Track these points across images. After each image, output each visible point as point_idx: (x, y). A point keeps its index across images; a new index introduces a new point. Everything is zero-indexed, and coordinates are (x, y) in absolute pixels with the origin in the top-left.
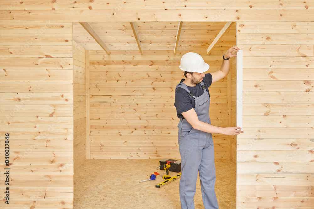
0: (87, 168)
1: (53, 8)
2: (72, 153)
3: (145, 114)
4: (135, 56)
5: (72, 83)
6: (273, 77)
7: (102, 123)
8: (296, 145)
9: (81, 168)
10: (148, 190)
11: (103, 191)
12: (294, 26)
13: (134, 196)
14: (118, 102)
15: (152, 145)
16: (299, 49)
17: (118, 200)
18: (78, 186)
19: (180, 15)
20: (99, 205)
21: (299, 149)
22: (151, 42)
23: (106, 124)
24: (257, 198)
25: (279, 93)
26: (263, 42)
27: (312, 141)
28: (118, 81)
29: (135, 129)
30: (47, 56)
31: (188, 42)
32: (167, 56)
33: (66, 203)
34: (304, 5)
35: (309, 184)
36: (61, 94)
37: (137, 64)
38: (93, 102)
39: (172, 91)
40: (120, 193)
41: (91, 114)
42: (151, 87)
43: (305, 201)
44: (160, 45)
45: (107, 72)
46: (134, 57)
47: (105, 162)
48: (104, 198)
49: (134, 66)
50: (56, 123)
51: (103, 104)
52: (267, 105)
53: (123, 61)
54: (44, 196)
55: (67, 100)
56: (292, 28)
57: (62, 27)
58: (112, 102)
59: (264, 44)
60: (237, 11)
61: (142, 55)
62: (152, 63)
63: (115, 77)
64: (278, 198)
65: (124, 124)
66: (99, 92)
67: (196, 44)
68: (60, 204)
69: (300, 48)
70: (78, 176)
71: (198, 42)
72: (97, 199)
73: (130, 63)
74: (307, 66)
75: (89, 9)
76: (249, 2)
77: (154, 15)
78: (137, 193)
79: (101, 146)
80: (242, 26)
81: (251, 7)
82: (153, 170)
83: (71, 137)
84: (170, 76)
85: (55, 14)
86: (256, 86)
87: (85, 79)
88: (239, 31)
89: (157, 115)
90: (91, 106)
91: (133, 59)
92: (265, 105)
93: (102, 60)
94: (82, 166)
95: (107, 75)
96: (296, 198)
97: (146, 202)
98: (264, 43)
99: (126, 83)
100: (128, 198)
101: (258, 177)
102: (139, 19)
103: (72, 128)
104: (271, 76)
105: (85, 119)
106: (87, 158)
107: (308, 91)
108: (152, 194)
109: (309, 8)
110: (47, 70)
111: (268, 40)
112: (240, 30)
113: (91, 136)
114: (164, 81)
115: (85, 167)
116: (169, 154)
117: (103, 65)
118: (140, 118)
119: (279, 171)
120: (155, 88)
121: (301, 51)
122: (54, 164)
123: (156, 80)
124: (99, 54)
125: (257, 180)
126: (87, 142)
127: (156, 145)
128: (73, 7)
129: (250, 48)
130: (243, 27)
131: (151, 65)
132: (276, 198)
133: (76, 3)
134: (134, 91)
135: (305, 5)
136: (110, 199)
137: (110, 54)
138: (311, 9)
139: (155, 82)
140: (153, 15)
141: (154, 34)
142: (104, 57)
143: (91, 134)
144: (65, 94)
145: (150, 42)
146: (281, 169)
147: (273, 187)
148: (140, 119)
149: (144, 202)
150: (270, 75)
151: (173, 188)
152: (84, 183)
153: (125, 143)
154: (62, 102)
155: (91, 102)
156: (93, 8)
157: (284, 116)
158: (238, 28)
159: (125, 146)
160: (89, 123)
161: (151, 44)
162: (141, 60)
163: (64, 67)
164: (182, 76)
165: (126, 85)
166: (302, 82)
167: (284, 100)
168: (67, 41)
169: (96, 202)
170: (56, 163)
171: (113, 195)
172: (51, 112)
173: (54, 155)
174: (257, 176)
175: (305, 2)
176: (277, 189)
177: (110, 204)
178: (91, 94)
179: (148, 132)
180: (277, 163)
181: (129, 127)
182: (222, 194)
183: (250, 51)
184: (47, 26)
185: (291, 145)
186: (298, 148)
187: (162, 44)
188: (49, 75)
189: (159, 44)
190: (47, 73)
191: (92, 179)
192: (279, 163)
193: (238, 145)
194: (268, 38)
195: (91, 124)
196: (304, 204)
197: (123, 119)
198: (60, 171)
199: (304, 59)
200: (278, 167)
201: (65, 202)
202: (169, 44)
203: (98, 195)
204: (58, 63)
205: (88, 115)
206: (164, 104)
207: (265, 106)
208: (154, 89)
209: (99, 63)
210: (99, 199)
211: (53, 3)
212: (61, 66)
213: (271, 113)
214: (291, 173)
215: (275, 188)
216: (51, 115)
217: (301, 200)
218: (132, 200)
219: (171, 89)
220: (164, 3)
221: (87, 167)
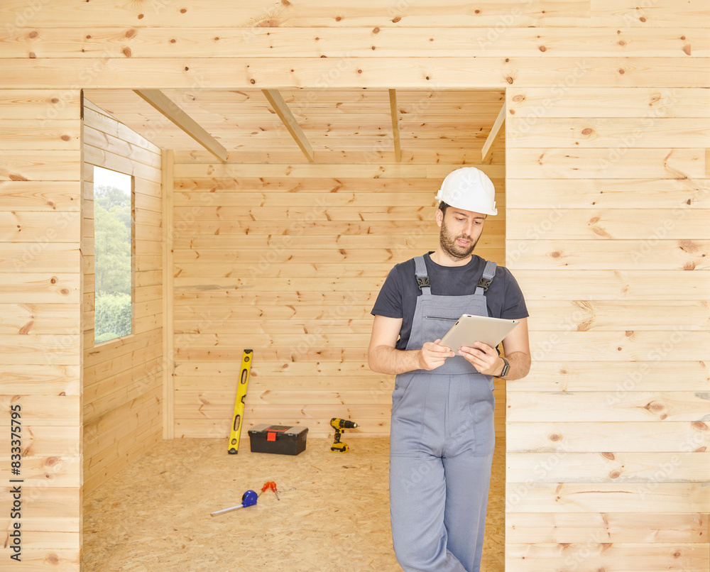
0: (161, 462)
1: (31, 54)
2: (79, 428)
3: (318, 318)
4: (292, 166)
5: (78, 246)
6: (600, 232)
7: (206, 342)
8: (659, 408)
9: (143, 463)
10: (306, 523)
11: (187, 525)
12: (656, 99)
13: (265, 538)
14: (247, 287)
15: (338, 401)
16: (667, 158)
17: (221, 549)
18: (124, 512)
19: (360, 71)
20: (166, 564)
21: (668, 419)
22: (329, 127)
23: (216, 344)
24: (558, 547)
25: (616, 273)
26: (575, 142)
27: (702, 398)
28: (247, 233)
29: (292, 357)
30: (15, 178)
31: (439, 127)
32: (378, 167)
33: (61, 560)
34: (682, 44)
35: (695, 509)
36: (50, 277)
37: (298, 186)
38: (182, 287)
39: (390, 258)
40: (229, 531)
41: (175, 318)
42: (336, 247)
43: (682, 554)
44: (356, 136)
45: (220, 207)
46: (290, 167)
47: (210, 445)
48: (186, 543)
49: (291, 191)
50: (36, 350)
51: (207, 293)
52: (585, 305)
53: (262, 179)
54: (5, 540)
55: (64, 292)
56: (651, 105)
57: (54, 101)
58: (232, 287)
59: (576, 146)
60: (507, 60)
61: (311, 162)
62: (338, 184)
63: (239, 222)
64: (613, 546)
65: (264, 347)
66: (198, 260)
67: (461, 134)
68: (47, 563)
69: (669, 155)
70: (131, 486)
71: (467, 127)
72: (166, 548)
73: (280, 184)
74: (689, 202)
75: (123, 55)
76: (539, 37)
77: (292, 71)
78: (275, 530)
79: (201, 403)
80: (520, 98)
81: (543, 49)
82: (332, 467)
83: (74, 388)
84: (386, 217)
85: (34, 68)
86: (556, 255)
87: (161, 226)
88: (512, 112)
89: (351, 320)
90: (176, 298)
91: (288, 174)
92: (579, 303)
93: (206, 176)
94: (147, 458)
95: (218, 215)
96: (660, 545)
97: (293, 554)
98: (577, 143)
99: (270, 236)
100: (247, 544)
101: (561, 491)
102: (253, 82)
103: (79, 363)
104: (595, 231)
105: (161, 333)
106: (165, 437)
107: (690, 268)
108: (314, 533)
109: (693, 53)
110: (14, 213)
111: (587, 136)
112: (514, 109)
113: (176, 377)
114: (368, 233)
115: (155, 461)
116: (381, 425)
117: (209, 190)
118: (305, 330)
119: (616, 475)
120: (346, 251)
121: (674, 164)
122: (31, 458)
123: (349, 230)
124: (198, 159)
125: (559, 498)
126: (164, 395)
127: (346, 401)
128: (83, 51)
129: (541, 157)
130: (524, 103)
131: (334, 191)
132: (606, 546)
133: (89, 40)
134: (290, 259)
135: (683, 46)
136: (202, 546)
137: (228, 161)
138: (699, 56)
139: (345, 234)
140: (289, 71)
141: (339, 104)
142: (211, 169)
143: (177, 371)
144: (60, 277)
145: (327, 127)
146: (622, 471)
147: (600, 519)
148: (306, 333)
149: (287, 555)
150: (591, 226)
151: (374, 516)
152: (143, 502)
153: (265, 397)
154: (53, 296)
155: (177, 288)
156: (134, 54)
157: (628, 333)
158: (509, 104)
159: (265, 402)
160: (169, 342)
161: (329, 134)
162: (309, 176)
163: (57, 205)
164: (416, 219)
165: (268, 244)
166: (676, 245)
167: (628, 292)
168: (66, 138)
169: (162, 554)
170: (36, 455)
171: (209, 535)
172: (23, 324)
173: (31, 434)
174: (559, 488)
175: (683, 38)
176: (610, 523)
177: (197, 561)
178: (177, 265)
179: (327, 366)
180: (609, 455)
181: (277, 355)
182: (497, 533)
183: (541, 164)
184: (15, 102)
185: (648, 407)
186: (665, 416)
187: (360, 133)
188: (19, 227)
189: (352, 132)
190: (14, 221)
191: (164, 492)
192: (615, 455)
193: (509, 407)
194: (587, 132)
195: (177, 347)
196: (679, 561)
197: (262, 331)
198: (47, 476)
199: (681, 185)
200: (613, 466)
201: (60, 556)
202: (382, 133)
203: (171, 536)
204: (42, 195)
205: (168, 323)
206: (369, 293)
207: (579, 306)
208: (342, 252)
209: (197, 184)
210: (173, 546)
211: (31, 40)
212: (51, 204)
213: (593, 324)
214: (646, 480)
215: (606, 519)
216: (24, 331)
217: (674, 551)
218: (257, 549)
219: (387, 253)
220: (317, 39)
221: (160, 460)
